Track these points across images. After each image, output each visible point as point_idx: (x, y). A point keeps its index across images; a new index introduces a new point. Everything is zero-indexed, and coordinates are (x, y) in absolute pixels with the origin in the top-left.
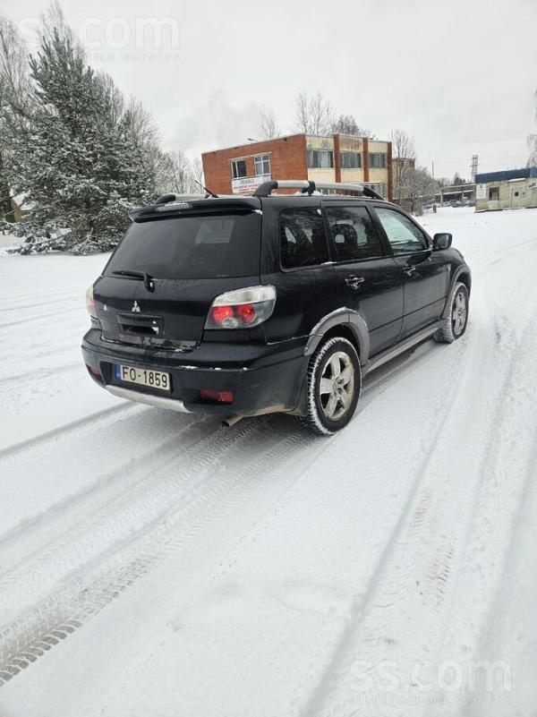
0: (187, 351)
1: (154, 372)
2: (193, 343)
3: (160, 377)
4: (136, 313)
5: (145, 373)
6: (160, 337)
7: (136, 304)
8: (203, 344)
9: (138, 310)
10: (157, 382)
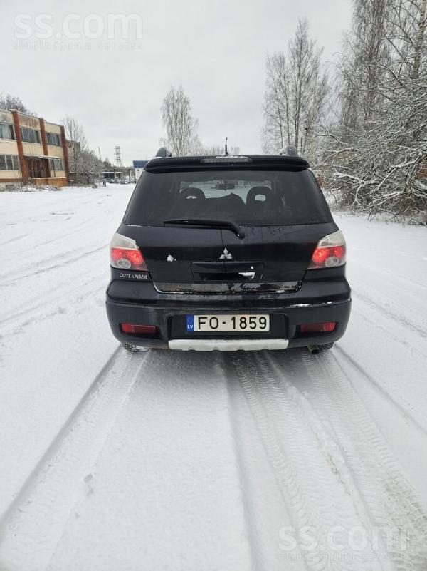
0: (291, 291)
1: (247, 317)
2: (295, 283)
3: (257, 321)
4: (226, 259)
5: (234, 319)
6: (255, 280)
7: (226, 251)
8: (304, 284)
9: (229, 257)
10: (253, 325)
